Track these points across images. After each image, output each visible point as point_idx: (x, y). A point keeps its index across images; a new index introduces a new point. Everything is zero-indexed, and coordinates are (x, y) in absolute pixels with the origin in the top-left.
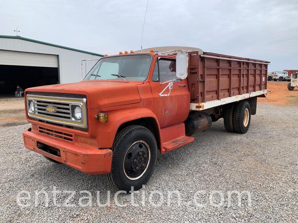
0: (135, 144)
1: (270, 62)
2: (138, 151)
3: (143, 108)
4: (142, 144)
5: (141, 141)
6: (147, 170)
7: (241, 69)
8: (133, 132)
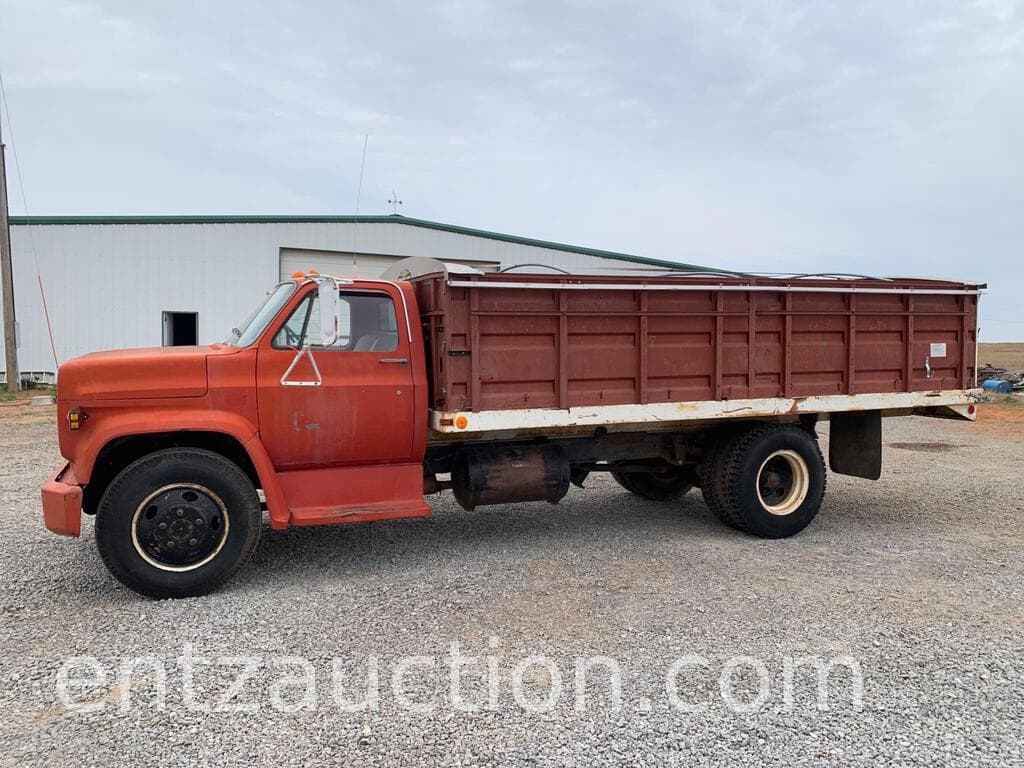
0: (172, 489)
1: (984, 286)
2: (173, 507)
3: (214, 408)
4: (197, 494)
5: (196, 486)
6: (215, 557)
7: (716, 317)
8: (164, 461)
